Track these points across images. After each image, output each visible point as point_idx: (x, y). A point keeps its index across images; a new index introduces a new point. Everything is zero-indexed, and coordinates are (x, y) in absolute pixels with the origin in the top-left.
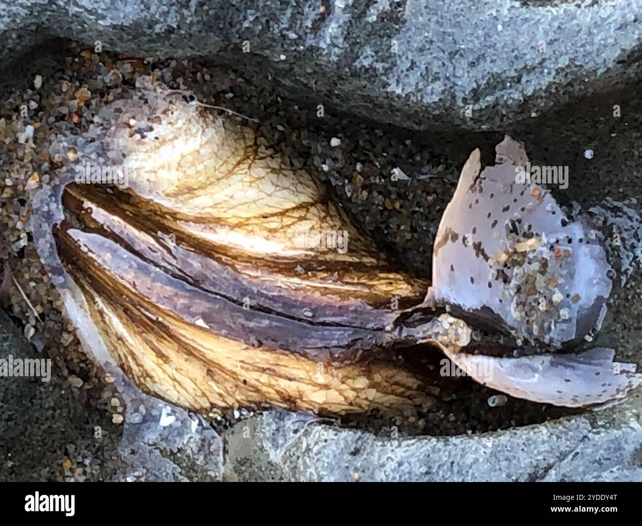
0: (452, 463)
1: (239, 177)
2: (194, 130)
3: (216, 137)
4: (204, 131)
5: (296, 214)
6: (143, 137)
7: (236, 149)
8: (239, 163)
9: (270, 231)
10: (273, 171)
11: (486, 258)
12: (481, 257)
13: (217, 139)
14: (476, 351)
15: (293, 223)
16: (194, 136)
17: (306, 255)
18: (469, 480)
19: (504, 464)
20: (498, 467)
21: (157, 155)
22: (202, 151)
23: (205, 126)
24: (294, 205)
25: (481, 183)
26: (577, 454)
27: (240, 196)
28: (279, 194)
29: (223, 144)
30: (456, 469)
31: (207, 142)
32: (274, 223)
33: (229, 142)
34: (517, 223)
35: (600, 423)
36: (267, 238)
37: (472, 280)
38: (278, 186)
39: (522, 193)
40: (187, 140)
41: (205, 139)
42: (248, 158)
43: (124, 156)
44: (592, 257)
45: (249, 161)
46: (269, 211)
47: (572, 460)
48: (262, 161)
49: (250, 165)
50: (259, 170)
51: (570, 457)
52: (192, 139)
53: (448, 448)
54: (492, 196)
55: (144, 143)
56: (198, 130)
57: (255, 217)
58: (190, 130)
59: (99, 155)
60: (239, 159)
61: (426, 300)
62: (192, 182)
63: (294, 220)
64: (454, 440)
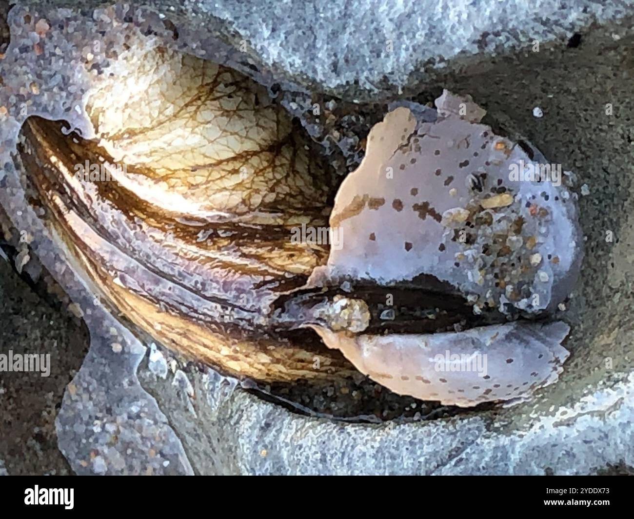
0: (343, 454)
1: (183, 121)
2: (148, 68)
3: (169, 75)
4: (157, 68)
5: (230, 166)
6: (100, 73)
7: (189, 89)
8: (187, 105)
9: (192, 186)
10: (226, 113)
11: (438, 218)
12: (429, 217)
13: (170, 77)
14: (386, 331)
15: (222, 177)
16: (146, 73)
17: (221, 217)
18: (357, 473)
19: (388, 461)
20: (382, 465)
21: (110, 93)
22: (150, 91)
23: (160, 62)
24: (232, 155)
25: (416, 141)
26: (461, 459)
27: (178, 143)
28: (223, 141)
29: (174, 83)
30: (346, 461)
31: (158, 82)
32: (199, 178)
33: (183, 80)
34: (481, 178)
35: (497, 425)
36: (185, 196)
37: (408, 247)
38: (225, 131)
39: (484, 147)
40: (138, 78)
41: (156, 78)
42: (199, 98)
43: (83, 91)
44: (569, 218)
45: (199, 102)
46: (201, 161)
47: (455, 465)
48: (216, 103)
49: (198, 107)
50: (207, 114)
51: (453, 463)
52: (144, 77)
53: (342, 435)
54: (437, 153)
55: (100, 80)
56: (152, 66)
57: (184, 170)
58: (144, 66)
59: (61, 89)
60: (188, 100)
61: (308, 281)
62: (136, 126)
63: (223, 173)
64: (350, 428)
